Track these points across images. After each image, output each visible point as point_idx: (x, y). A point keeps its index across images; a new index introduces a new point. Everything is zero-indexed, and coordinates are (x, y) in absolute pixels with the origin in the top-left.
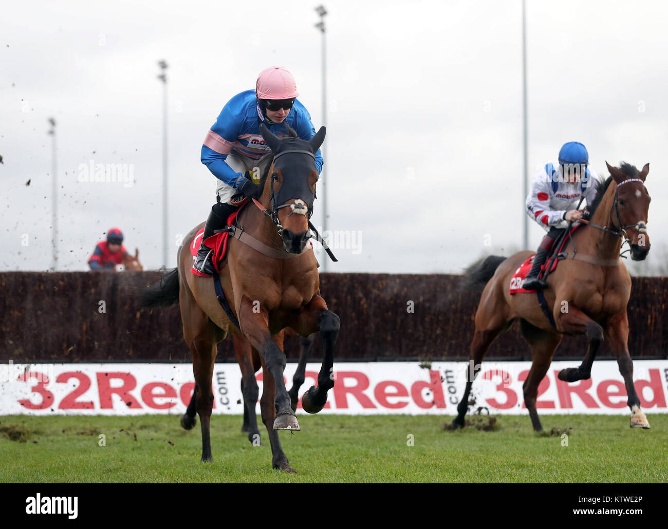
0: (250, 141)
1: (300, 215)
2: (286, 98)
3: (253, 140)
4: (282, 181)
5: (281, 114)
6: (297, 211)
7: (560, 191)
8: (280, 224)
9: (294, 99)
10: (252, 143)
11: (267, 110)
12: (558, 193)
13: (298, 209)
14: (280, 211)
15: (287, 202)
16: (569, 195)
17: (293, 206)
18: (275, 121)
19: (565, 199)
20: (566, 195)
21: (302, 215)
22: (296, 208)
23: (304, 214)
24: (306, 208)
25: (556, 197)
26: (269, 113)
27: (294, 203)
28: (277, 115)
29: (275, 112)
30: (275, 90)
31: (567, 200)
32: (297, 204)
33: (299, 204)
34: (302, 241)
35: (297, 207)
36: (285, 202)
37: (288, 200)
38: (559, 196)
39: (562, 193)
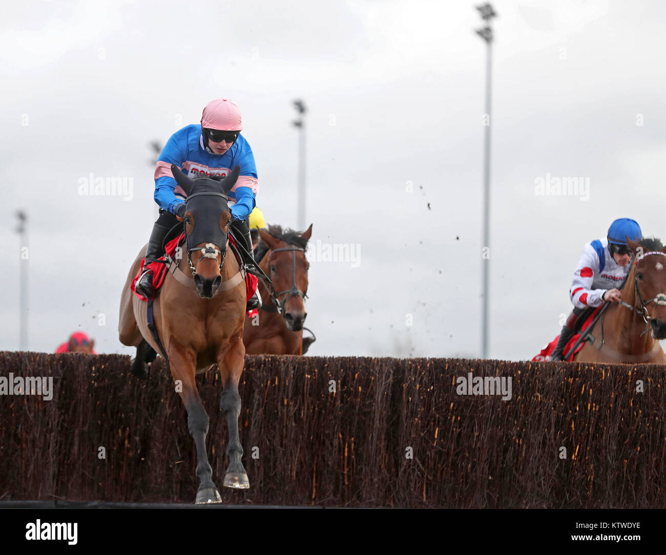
0: (190, 170)
1: (211, 259)
2: (229, 130)
3: (193, 169)
4: (193, 223)
5: (223, 146)
6: (208, 255)
7: (608, 271)
8: (193, 267)
9: (237, 132)
10: (192, 172)
11: (210, 140)
12: (604, 272)
13: (209, 254)
14: (193, 254)
15: (199, 246)
16: (616, 276)
17: (203, 251)
18: (216, 152)
19: (612, 280)
20: (613, 276)
21: (214, 259)
22: (206, 252)
23: (215, 258)
24: (217, 251)
25: (602, 276)
26: (211, 143)
27: (205, 247)
28: (219, 147)
29: (216, 143)
30: (220, 120)
31: (614, 282)
32: (208, 248)
33: (210, 248)
34: (213, 286)
35: (210, 251)
36: (197, 245)
37: (199, 244)
38: (605, 276)
39: (608, 274)
